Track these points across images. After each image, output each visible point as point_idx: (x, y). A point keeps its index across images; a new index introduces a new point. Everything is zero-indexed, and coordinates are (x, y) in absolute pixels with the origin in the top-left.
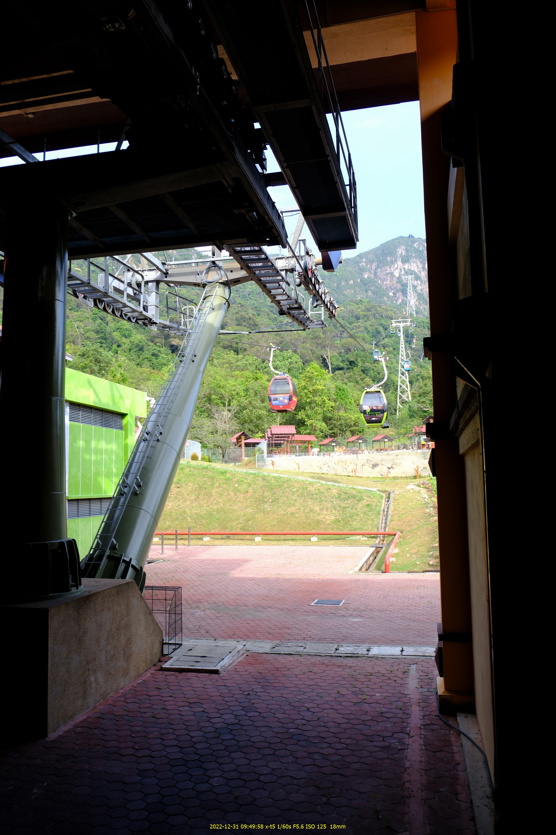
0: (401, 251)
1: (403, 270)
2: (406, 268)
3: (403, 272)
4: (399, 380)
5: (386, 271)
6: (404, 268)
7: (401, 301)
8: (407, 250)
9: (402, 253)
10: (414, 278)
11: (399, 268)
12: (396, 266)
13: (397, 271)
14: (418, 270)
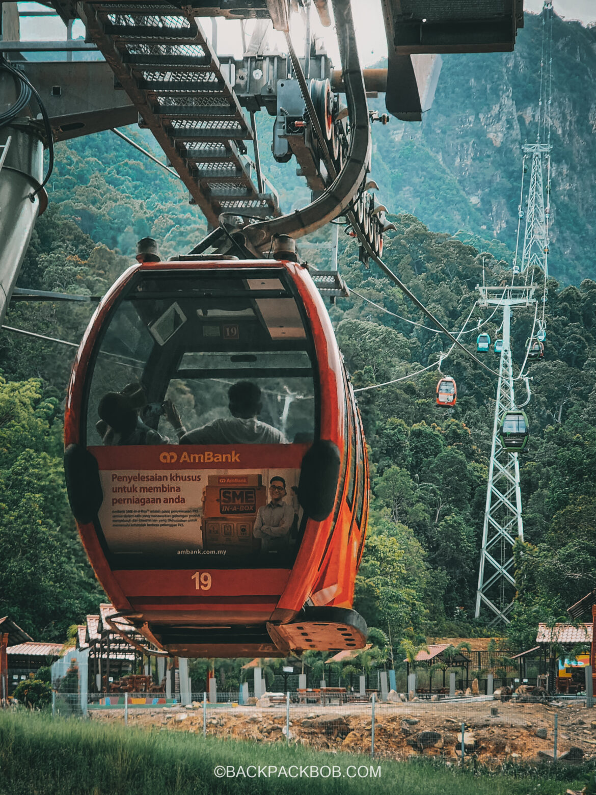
1: (516, 125)
2: (528, 119)
3: (516, 132)
4: (491, 479)
5: (463, 123)
6: (521, 120)
7: (504, 225)
9: (516, 66)
10: (552, 152)
11: (504, 118)
12: (496, 109)
13: (498, 126)
14: (563, 128)
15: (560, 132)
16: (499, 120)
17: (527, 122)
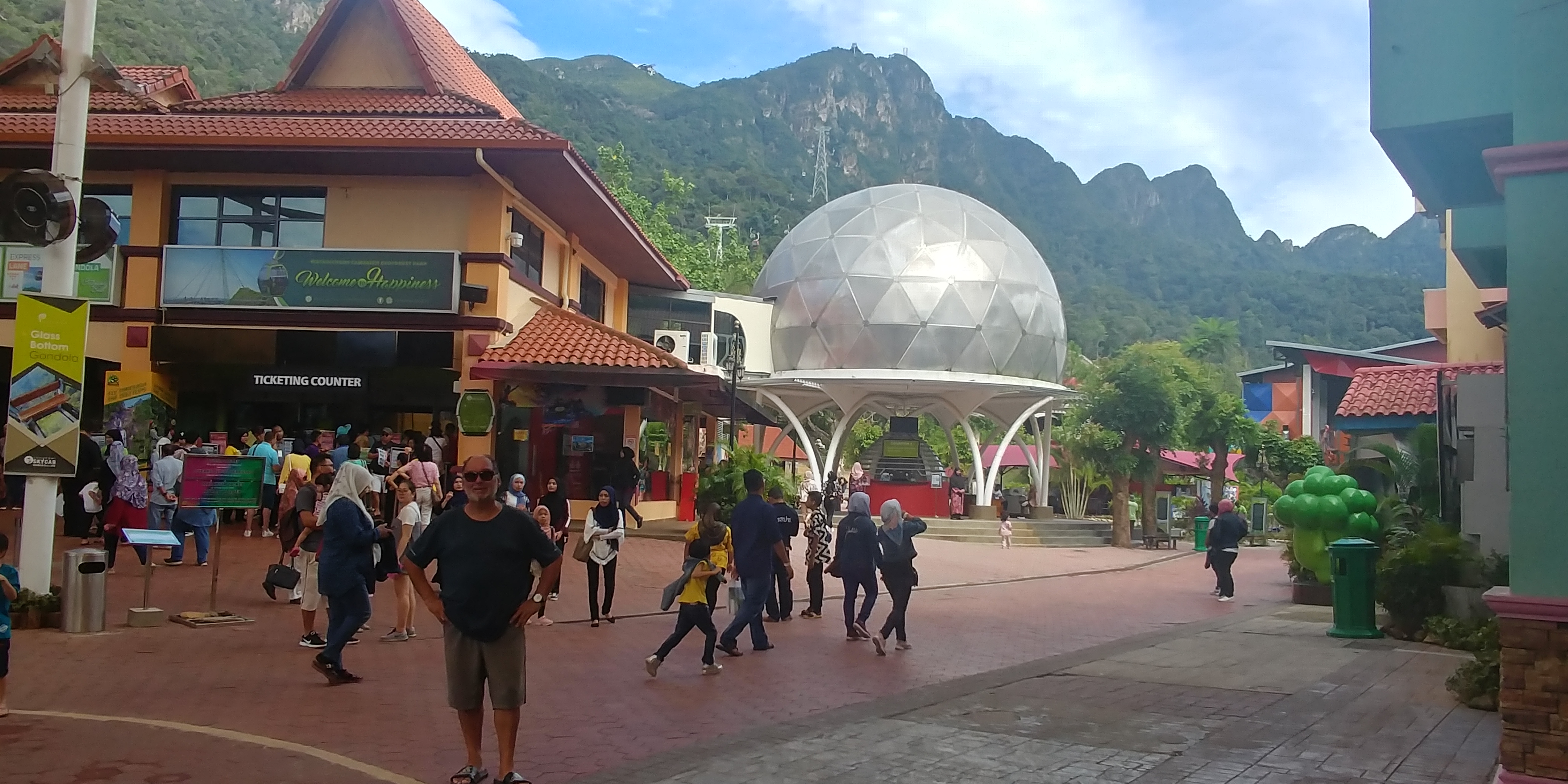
0: (835, 75)
1: (835, 111)
2: (841, 107)
5: (805, 108)
6: (838, 107)
8: (845, 74)
9: (835, 78)
11: (828, 106)
12: (824, 101)
13: (825, 110)
14: (862, 113)
15: (860, 115)
16: (826, 107)
17: (841, 109)
